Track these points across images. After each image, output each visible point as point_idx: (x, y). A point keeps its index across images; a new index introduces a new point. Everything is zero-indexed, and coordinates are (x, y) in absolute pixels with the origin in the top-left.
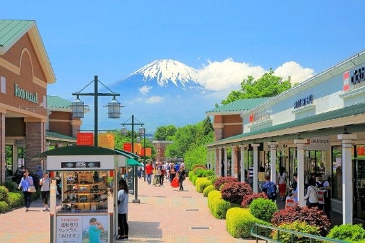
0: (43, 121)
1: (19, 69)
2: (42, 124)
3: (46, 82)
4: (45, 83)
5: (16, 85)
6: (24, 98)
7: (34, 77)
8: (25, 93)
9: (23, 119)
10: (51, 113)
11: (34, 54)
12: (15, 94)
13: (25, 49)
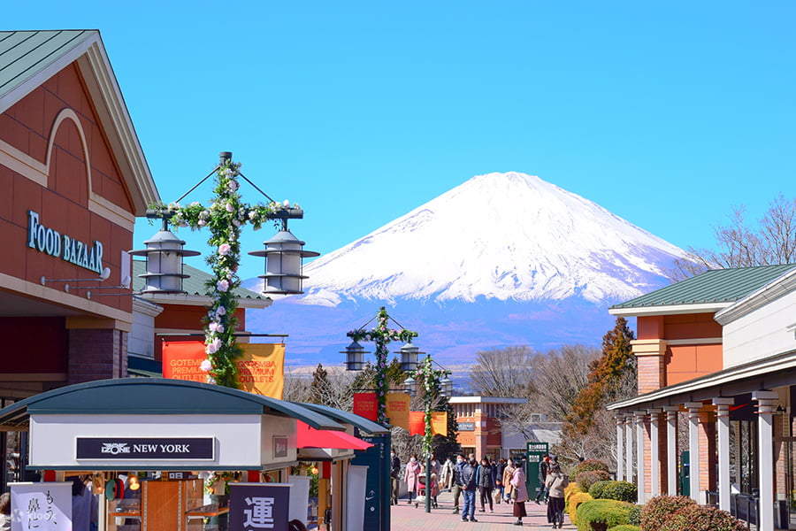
0: (118, 326)
1: (46, 169)
2: (116, 337)
3: (134, 214)
4: (128, 215)
5: (34, 215)
6: (57, 254)
7: (91, 194)
8: (63, 240)
9: (62, 319)
10: (161, 309)
11: (95, 127)
12: (29, 241)
13: (68, 113)
